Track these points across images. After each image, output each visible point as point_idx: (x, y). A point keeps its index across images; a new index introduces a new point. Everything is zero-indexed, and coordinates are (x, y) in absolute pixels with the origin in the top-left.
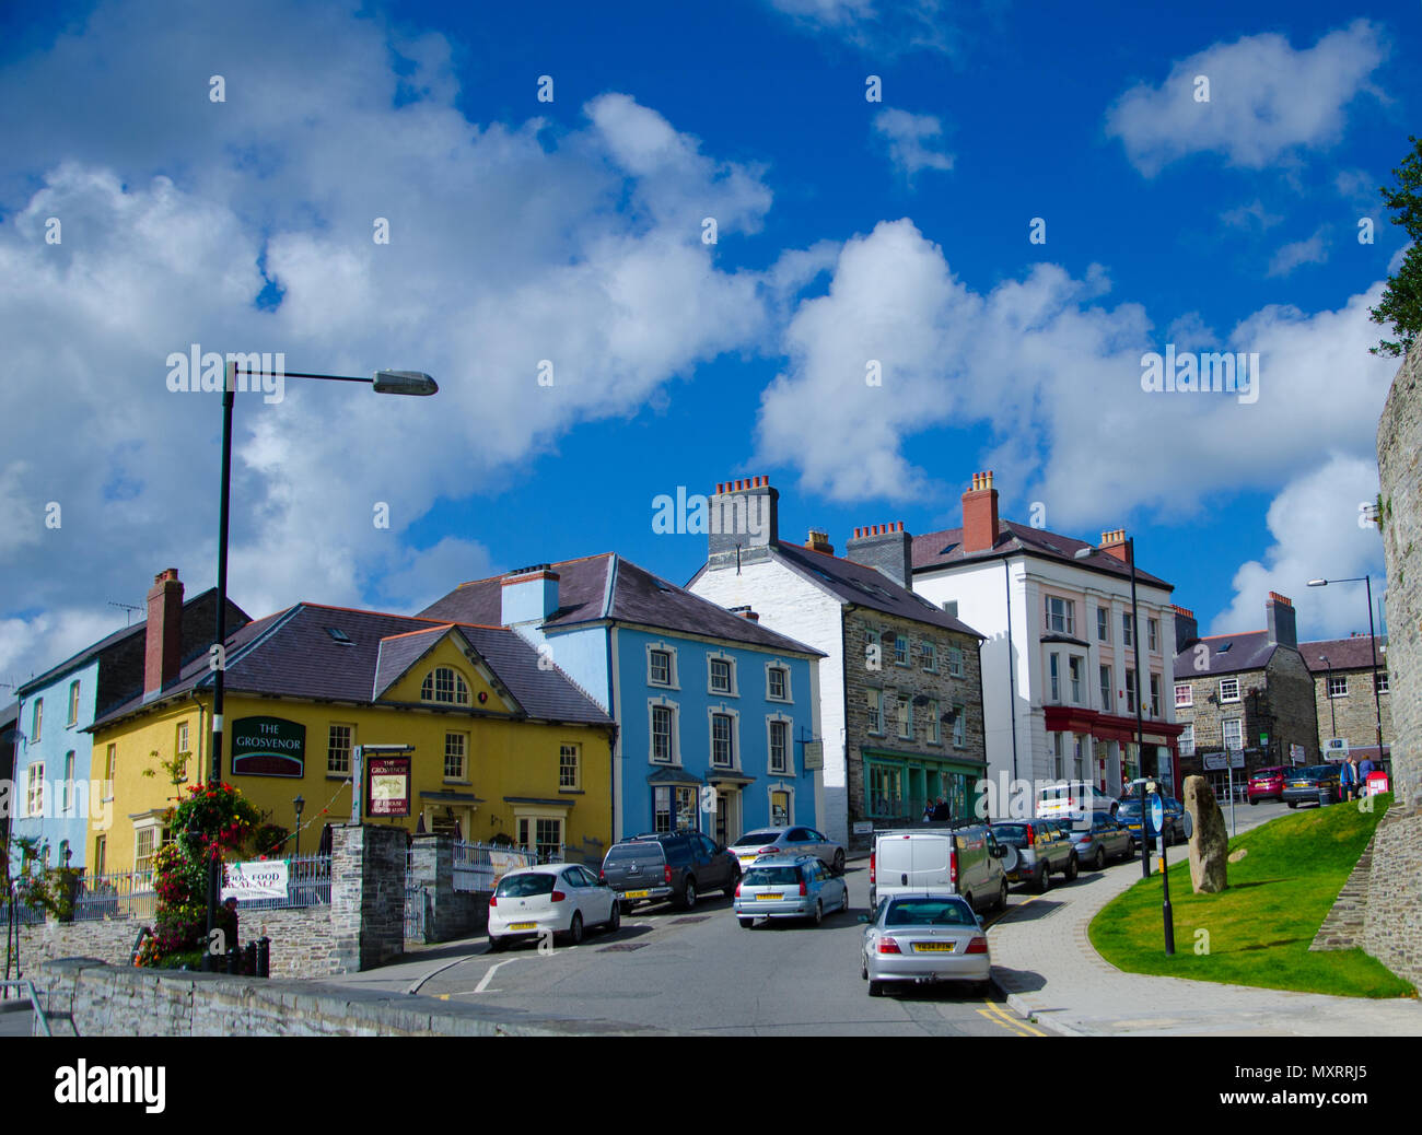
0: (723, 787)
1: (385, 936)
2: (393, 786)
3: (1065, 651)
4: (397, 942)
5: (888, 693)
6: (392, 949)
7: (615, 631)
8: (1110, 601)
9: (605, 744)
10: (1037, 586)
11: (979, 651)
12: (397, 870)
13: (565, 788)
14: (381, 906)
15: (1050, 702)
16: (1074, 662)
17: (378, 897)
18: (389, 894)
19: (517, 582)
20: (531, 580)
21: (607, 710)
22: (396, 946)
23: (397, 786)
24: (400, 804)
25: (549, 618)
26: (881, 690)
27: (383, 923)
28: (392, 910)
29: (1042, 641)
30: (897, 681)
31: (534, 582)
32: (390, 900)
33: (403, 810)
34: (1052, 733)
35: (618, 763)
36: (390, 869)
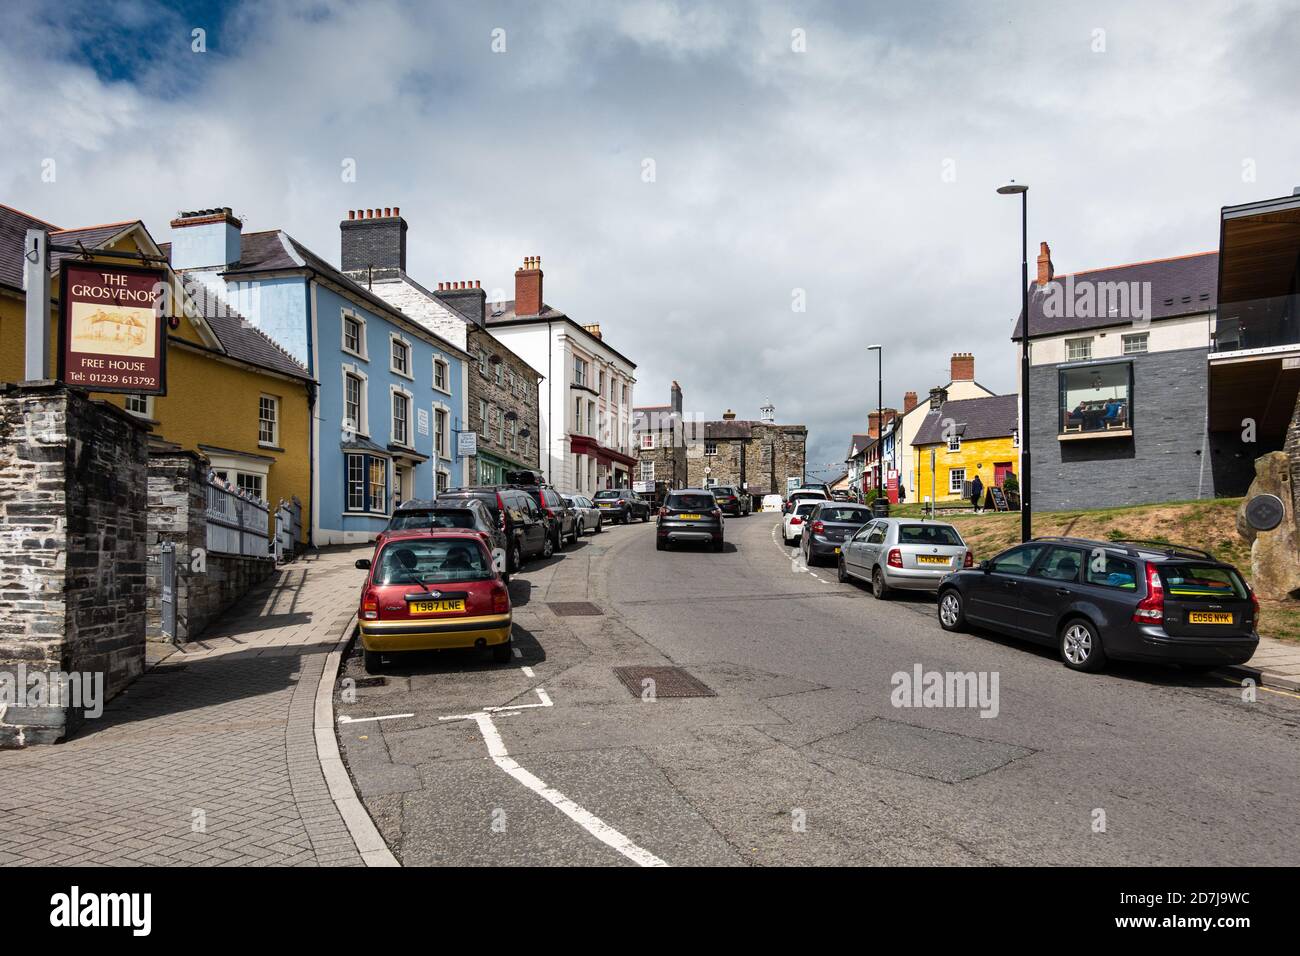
0: (401, 463)
1: (114, 645)
2: (124, 328)
3: (586, 396)
4: (132, 654)
5: (491, 405)
6: (127, 669)
7: (313, 285)
8: (606, 367)
9: (303, 402)
10: (570, 346)
11: (538, 386)
12: (134, 509)
13: (263, 443)
14: (105, 581)
15: (575, 433)
16: (591, 404)
17: (101, 561)
18: (120, 556)
19: (191, 224)
20: (209, 222)
21: (306, 366)
22: (134, 660)
23: (135, 330)
24: (141, 367)
25: (230, 266)
26: (487, 402)
27: (109, 618)
28: (125, 588)
29: (572, 387)
30: (496, 398)
31: (214, 225)
32: (122, 568)
33: (150, 381)
34: (575, 454)
35: (316, 423)
36: (122, 503)
